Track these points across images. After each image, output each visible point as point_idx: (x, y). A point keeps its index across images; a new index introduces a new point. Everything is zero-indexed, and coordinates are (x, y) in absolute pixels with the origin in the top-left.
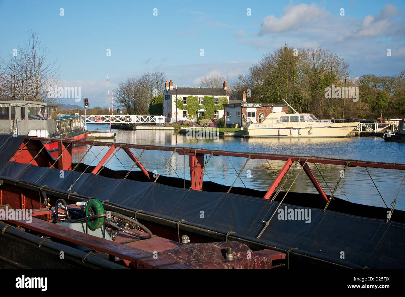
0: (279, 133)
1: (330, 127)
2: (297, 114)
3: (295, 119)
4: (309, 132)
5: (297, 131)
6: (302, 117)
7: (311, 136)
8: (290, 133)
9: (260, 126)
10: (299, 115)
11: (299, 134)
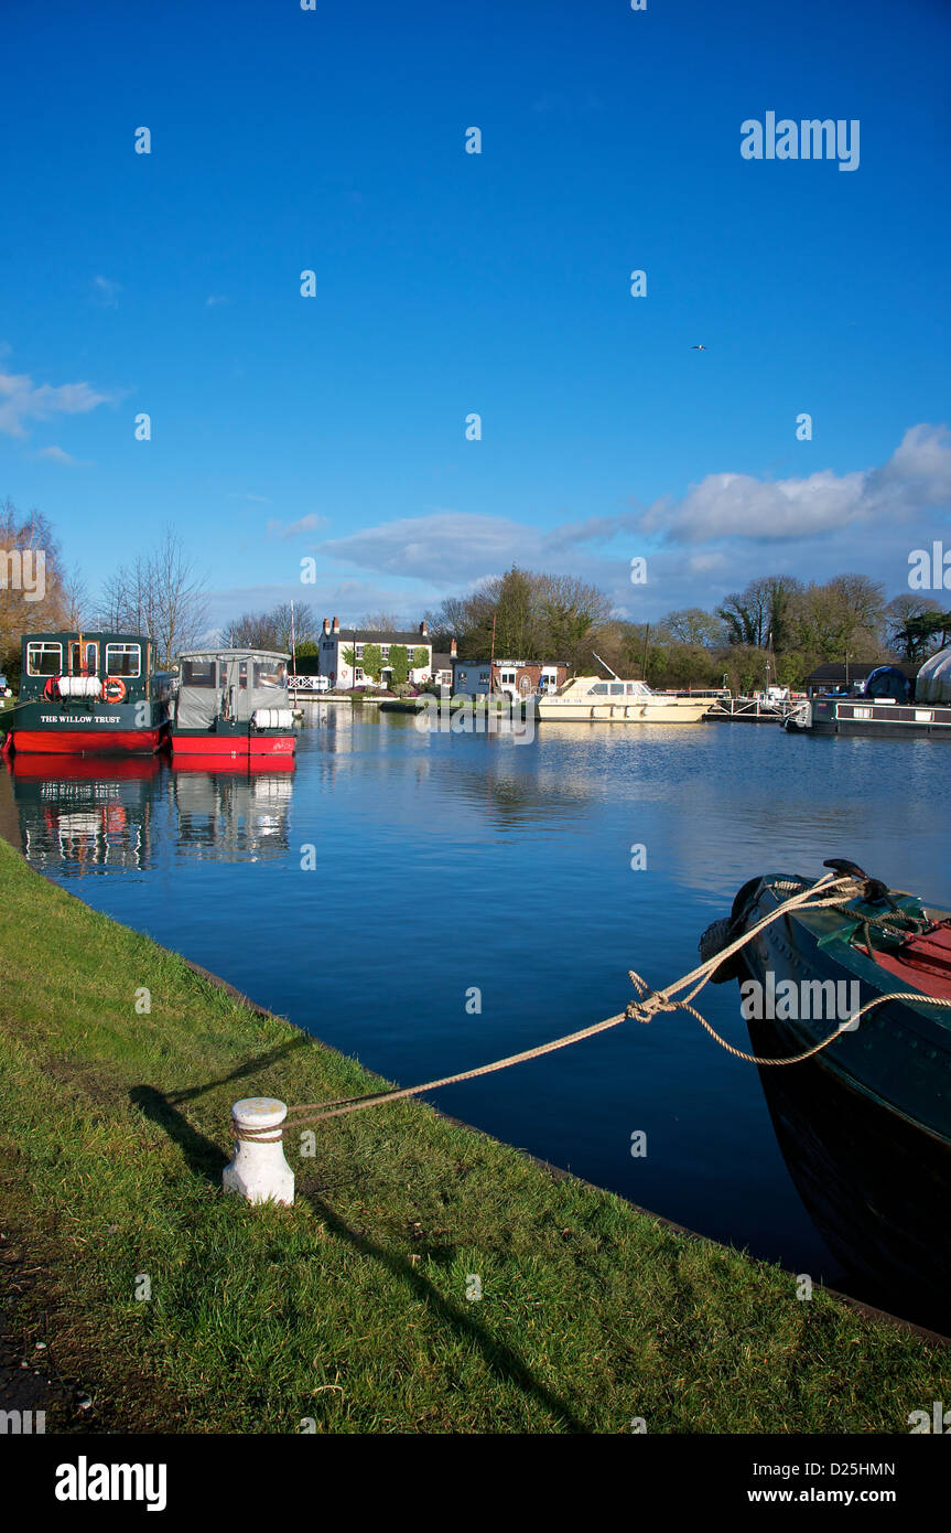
0: (592, 713)
1: (676, 705)
2: (618, 681)
3: (617, 690)
4: (642, 712)
5: (623, 710)
6: (629, 687)
7: (644, 719)
8: (611, 715)
9: (560, 700)
10: (625, 683)
11: (625, 715)
